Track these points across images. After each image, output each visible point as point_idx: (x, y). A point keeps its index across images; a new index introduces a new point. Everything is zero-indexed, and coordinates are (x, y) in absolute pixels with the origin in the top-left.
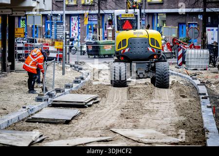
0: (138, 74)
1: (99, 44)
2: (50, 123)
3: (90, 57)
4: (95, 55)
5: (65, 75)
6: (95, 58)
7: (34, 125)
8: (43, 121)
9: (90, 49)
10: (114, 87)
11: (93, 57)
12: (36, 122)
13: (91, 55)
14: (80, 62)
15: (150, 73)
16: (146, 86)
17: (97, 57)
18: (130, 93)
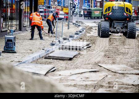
0: (117, 29)
1: (91, 10)
2: (60, 60)
3: (86, 18)
4: (89, 17)
5: (70, 29)
6: (88, 19)
7: (49, 60)
8: (55, 58)
9: (86, 13)
10: (101, 37)
11: (88, 18)
12: (50, 59)
13: (87, 17)
14: (79, 22)
15: (124, 29)
16: (121, 37)
17: (90, 18)
18: (110, 42)
